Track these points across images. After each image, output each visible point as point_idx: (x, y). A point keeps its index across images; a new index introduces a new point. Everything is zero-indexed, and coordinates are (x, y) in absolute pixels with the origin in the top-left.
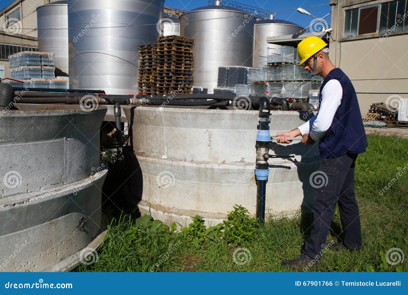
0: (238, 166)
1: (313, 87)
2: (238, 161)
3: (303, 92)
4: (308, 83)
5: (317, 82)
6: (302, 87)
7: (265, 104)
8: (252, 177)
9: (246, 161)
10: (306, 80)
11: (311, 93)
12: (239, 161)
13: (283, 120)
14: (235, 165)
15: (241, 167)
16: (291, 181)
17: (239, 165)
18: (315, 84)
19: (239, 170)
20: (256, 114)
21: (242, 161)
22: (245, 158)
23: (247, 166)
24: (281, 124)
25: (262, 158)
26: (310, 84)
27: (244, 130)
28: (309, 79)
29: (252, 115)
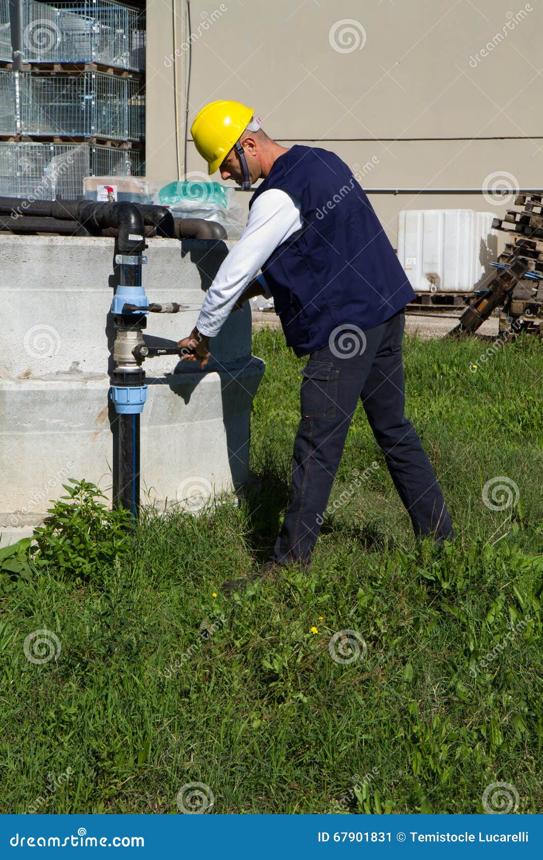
0: (67, 383)
1: (96, 166)
2: (64, 370)
3: (58, 184)
4: (79, 148)
5: (109, 144)
6: (53, 164)
7: (133, 220)
8: (102, 409)
9: (84, 371)
10: (65, 134)
11: (90, 189)
12: (67, 369)
13: (169, 261)
14: (60, 380)
15: (75, 386)
16: (191, 420)
17: (70, 381)
18: (102, 155)
19: (71, 391)
20: (106, 248)
21: (74, 370)
22: (81, 361)
23: (89, 382)
24: (164, 272)
25: (131, 357)
26: (82, 154)
27: (76, 290)
28: (80, 134)
29: (98, 249)
